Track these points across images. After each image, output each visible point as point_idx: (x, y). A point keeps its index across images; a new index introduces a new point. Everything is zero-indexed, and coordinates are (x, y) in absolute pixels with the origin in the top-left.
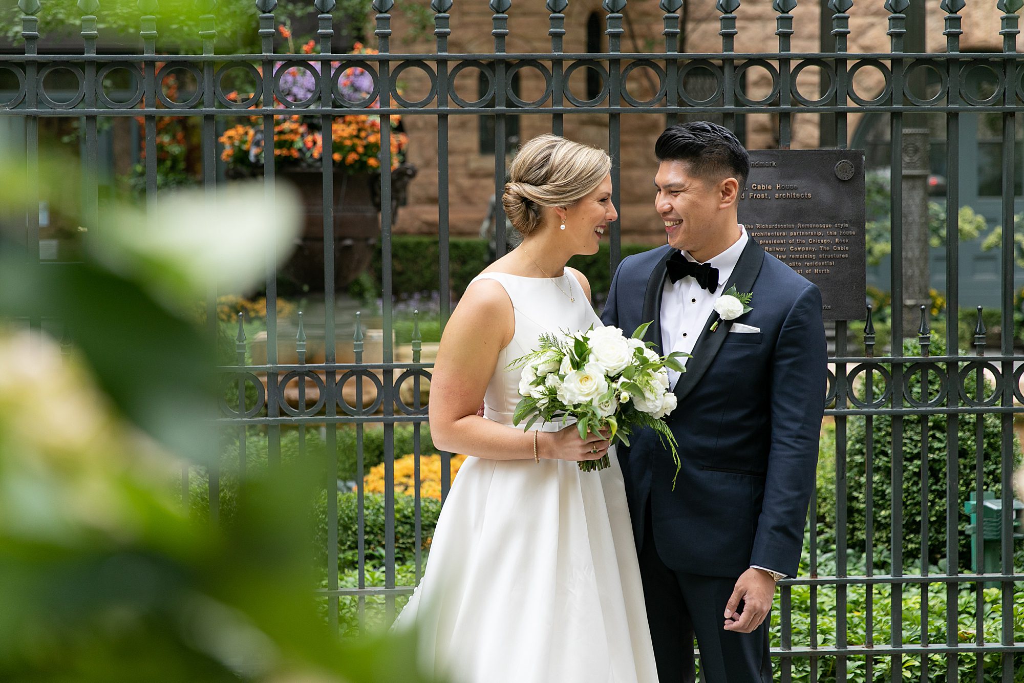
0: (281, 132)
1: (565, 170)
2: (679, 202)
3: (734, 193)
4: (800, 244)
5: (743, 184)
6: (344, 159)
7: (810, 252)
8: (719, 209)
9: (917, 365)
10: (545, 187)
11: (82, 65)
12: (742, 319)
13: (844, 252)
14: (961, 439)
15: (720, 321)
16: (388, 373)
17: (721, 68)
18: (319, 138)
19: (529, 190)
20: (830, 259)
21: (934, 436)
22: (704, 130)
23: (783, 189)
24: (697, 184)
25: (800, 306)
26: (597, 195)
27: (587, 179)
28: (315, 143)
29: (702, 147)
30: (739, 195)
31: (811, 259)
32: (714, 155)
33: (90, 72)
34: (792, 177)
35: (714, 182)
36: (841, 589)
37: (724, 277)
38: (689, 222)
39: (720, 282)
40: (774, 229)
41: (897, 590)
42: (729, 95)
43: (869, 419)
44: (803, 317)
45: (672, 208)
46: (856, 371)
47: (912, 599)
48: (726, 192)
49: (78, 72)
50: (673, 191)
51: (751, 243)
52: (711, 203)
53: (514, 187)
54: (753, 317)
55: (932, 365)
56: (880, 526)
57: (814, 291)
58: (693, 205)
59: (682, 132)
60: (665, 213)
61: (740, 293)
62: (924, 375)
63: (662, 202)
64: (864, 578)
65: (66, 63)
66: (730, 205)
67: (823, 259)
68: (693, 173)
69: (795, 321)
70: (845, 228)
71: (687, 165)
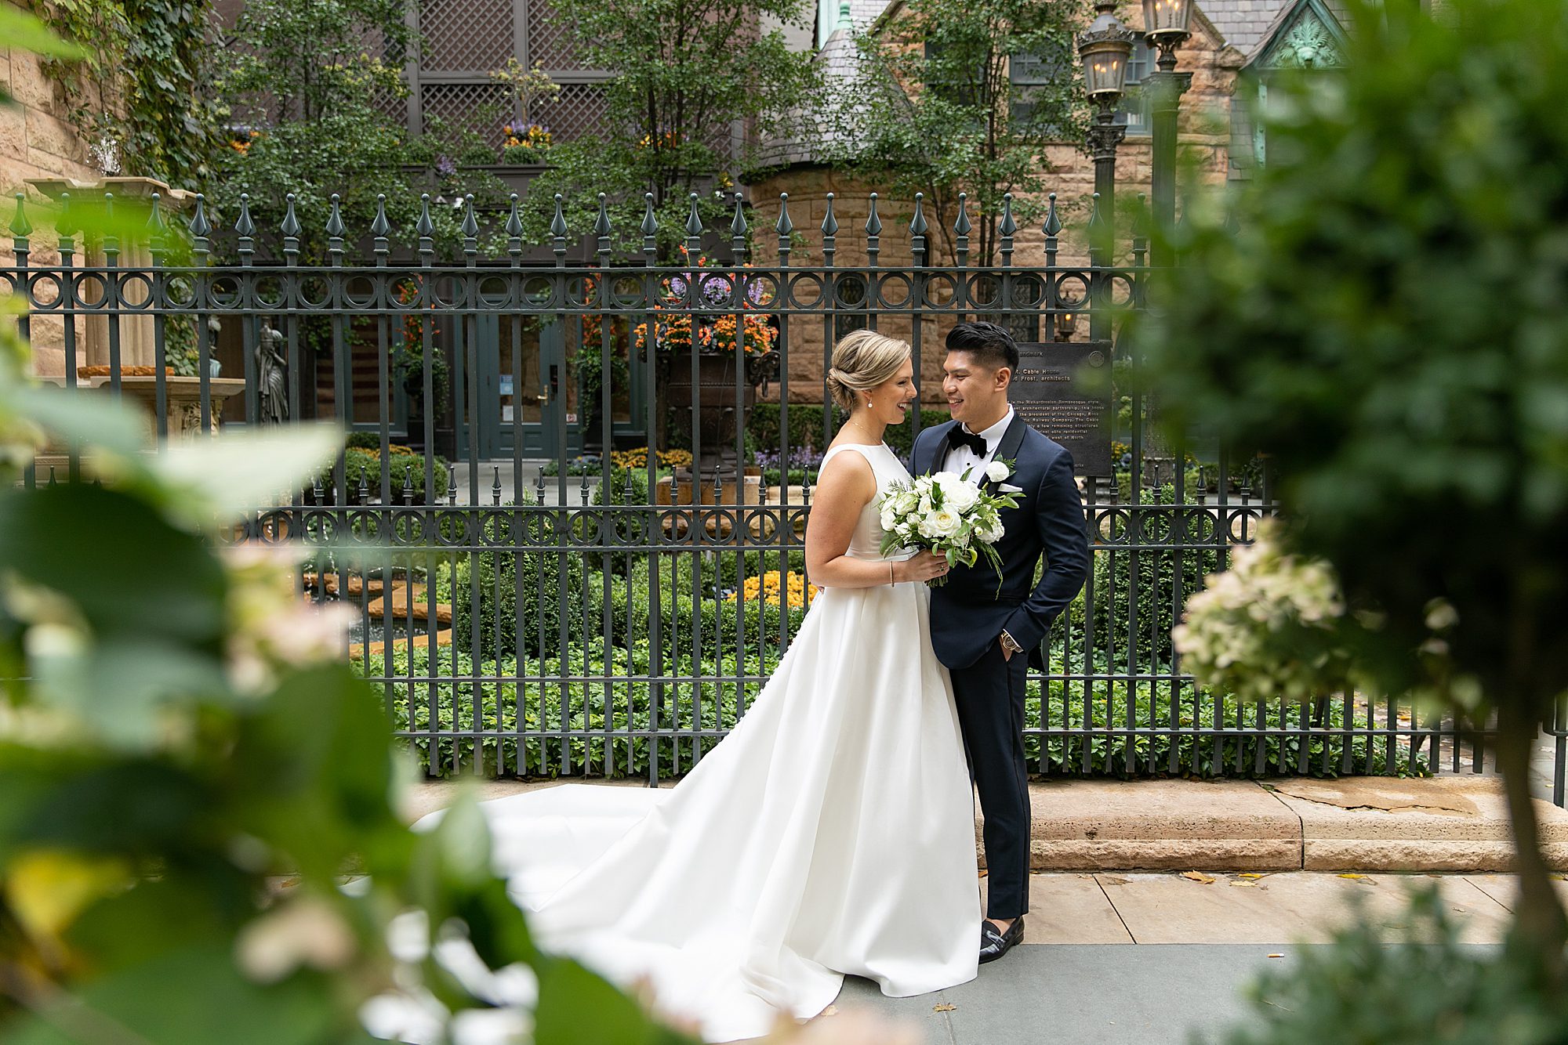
0: (680, 326)
1: (868, 361)
2: (963, 385)
3: (1007, 380)
4: (1061, 417)
5: (1013, 373)
6: (726, 346)
7: (1069, 423)
8: (994, 392)
9: (1151, 512)
10: (854, 375)
11: (509, 275)
12: (1008, 481)
13: (1095, 423)
14: (1187, 567)
15: (990, 482)
16: (740, 513)
17: (1001, 278)
18: (707, 330)
19: (843, 377)
20: (1084, 429)
21: (1168, 565)
22: (986, 328)
23: (1047, 373)
24: (979, 371)
25: (1053, 468)
26: (896, 379)
27: (887, 366)
28: (705, 334)
29: (984, 341)
30: (1011, 381)
31: (1069, 429)
32: (993, 349)
33: (515, 281)
34: (1055, 365)
35: (992, 371)
36: (1088, 684)
37: (992, 446)
38: (969, 401)
39: (988, 450)
40: (1040, 405)
41: (1132, 685)
42: (1006, 299)
43: (1113, 553)
44: (1057, 477)
45: (957, 390)
46: (1102, 516)
47: (1144, 692)
48: (1001, 379)
49: (506, 281)
50: (959, 375)
51: (1016, 419)
52: (988, 387)
53: (833, 373)
54: (1017, 479)
55: (1164, 511)
56: (1124, 633)
57: (1065, 455)
58: (974, 389)
59: (968, 329)
60: (951, 394)
61: (1005, 460)
62: (1157, 519)
63: (949, 384)
64: (1106, 675)
65: (498, 273)
66: (1002, 388)
67: (1078, 428)
68: (976, 362)
69: (1050, 481)
70: (1096, 404)
71: (972, 356)
